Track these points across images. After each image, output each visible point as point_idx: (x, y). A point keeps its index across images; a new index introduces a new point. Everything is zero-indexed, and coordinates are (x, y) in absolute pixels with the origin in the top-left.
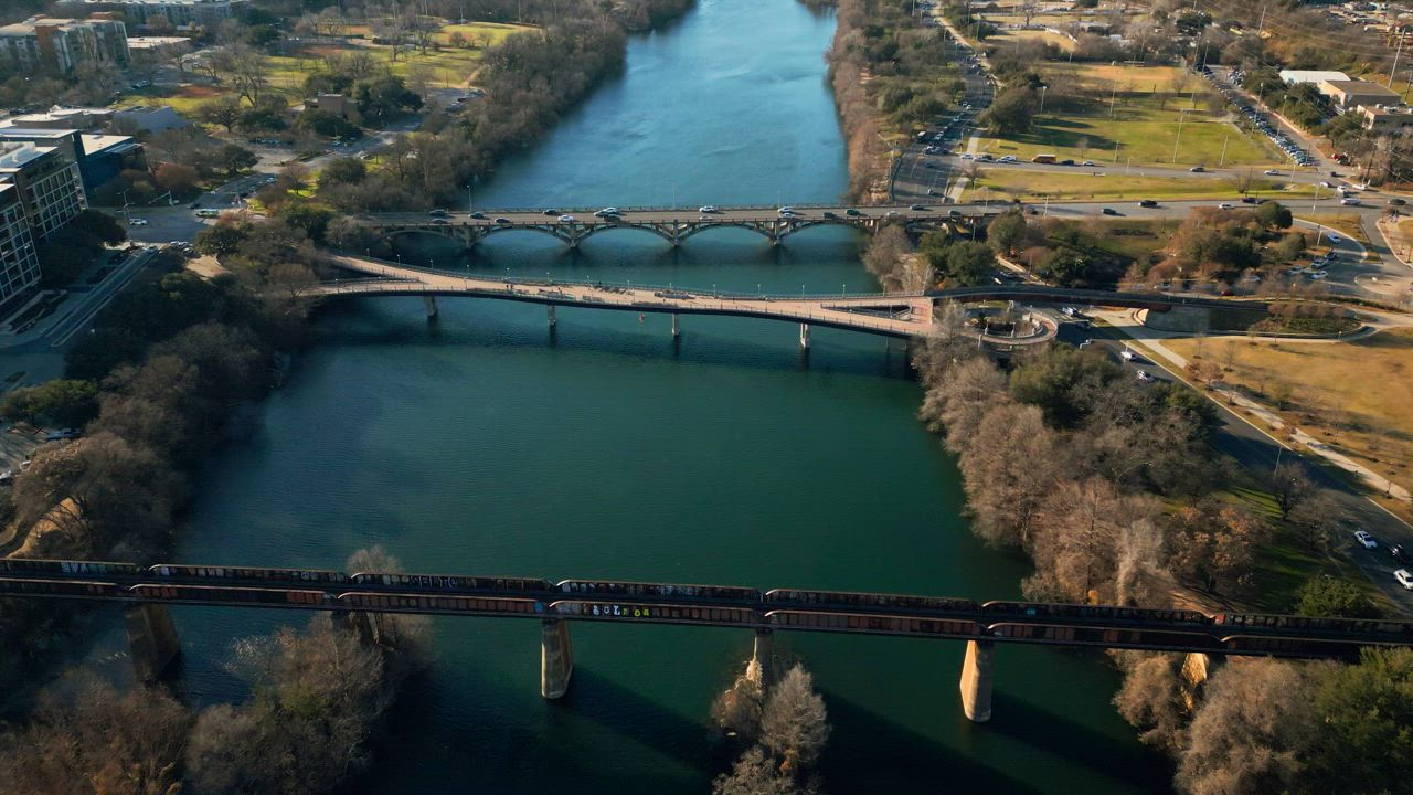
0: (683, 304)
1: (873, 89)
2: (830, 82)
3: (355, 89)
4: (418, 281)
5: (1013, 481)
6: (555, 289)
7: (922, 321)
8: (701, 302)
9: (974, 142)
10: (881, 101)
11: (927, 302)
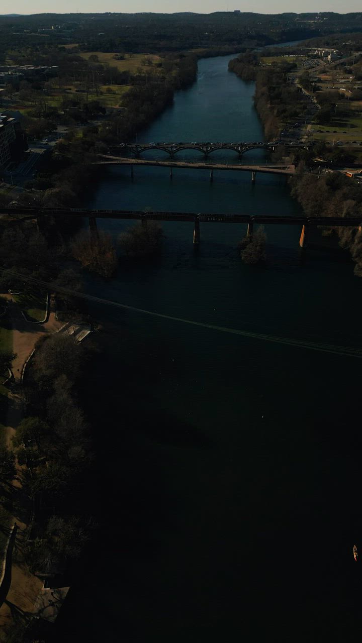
0: (214, 166)
1: (272, 109)
2: (255, 107)
3: (82, 106)
4: (128, 161)
5: (317, 201)
6: (173, 163)
7: (292, 170)
8: (220, 166)
9: (309, 126)
10: (276, 111)
11: (293, 166)
